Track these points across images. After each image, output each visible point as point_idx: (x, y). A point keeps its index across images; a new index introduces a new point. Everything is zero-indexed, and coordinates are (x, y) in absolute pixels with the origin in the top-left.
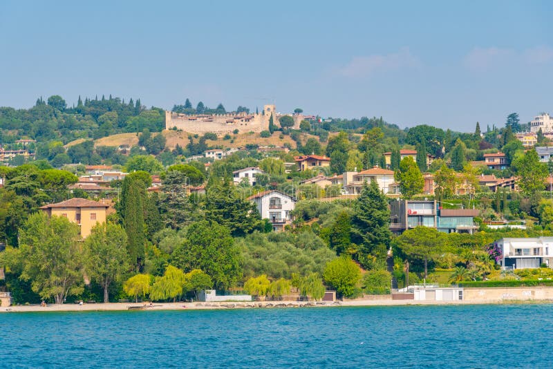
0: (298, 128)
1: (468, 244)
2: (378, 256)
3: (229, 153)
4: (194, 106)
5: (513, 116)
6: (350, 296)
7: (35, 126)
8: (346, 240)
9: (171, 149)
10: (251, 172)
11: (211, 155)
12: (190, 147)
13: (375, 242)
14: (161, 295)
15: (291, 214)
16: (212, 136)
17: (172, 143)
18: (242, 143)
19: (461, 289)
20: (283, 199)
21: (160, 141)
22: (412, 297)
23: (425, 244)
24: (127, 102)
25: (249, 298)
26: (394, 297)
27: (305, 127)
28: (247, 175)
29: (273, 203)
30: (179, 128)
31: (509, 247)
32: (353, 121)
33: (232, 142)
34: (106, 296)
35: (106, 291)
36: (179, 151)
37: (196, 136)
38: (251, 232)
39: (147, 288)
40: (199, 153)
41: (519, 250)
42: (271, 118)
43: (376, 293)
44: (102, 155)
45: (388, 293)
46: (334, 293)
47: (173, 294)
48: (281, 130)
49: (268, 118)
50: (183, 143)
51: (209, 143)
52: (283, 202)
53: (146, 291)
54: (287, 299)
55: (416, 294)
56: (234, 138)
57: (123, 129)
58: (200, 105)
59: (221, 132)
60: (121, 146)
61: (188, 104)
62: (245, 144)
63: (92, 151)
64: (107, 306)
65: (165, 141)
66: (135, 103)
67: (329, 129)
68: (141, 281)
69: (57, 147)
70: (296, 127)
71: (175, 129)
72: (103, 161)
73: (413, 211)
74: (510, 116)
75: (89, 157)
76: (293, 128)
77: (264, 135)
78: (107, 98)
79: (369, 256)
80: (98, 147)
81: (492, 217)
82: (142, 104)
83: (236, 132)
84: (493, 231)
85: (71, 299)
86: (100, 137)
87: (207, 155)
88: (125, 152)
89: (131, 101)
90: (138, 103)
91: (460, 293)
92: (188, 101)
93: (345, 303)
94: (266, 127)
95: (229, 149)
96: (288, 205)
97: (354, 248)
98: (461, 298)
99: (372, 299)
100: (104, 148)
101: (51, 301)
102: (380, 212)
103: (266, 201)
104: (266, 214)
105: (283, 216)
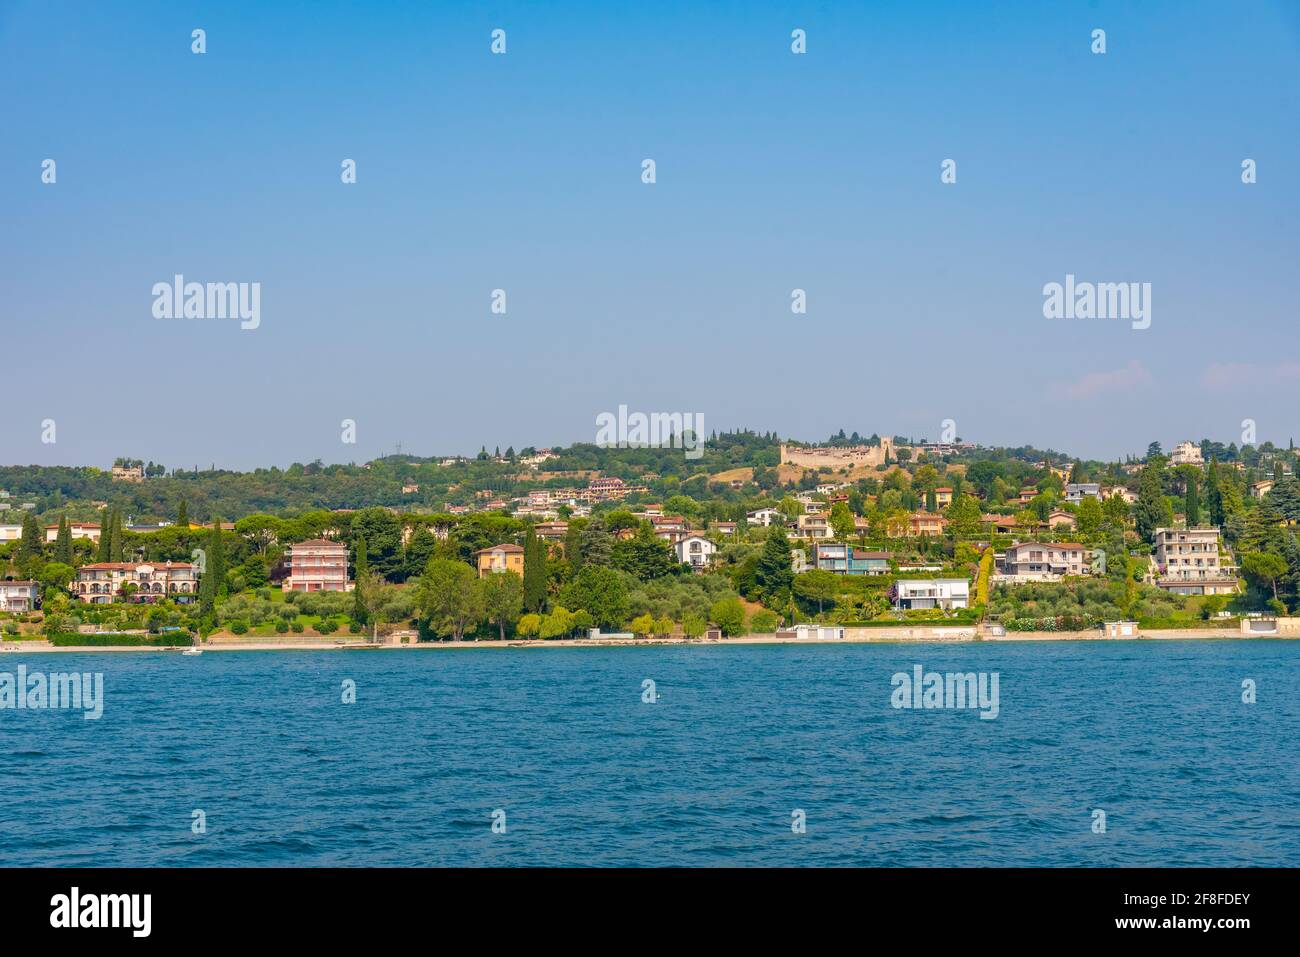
0: (917, 461)
1: (873, 586)
2: (779, 597)
3: (841, 487)
4: (849, 436)
5: (1155, 445)
6: (735, 635)
7: (660, 462)
8: (751, 581)
9: (784, 484)
10: (767, 513)
11: (823, 490)
12: (802, 481)
13: (776, 583)
14: (548, 634)
15: (711, 557)
16: (826, 470)
17: (784, 478)
18: (855, 477)
19: (842, 628)
20: (703, 543)
21: (774, 477)
22: (794, 635)
23: (817, 585)
24: (763, 435)
25: (631, 635)
26: (778, 636)
27: (922, 460)
28: (763, 516)
29: (694, 546)
30: (794, 462)
31: (904, 589)
32: (1009, 449)
33: (847, 476)
34: (502, 634)
35: (502, 630)
36: (791, 486)
37: (811, 471)
38: (664, 574)
39: (536, 626)
40: (812, 488)
41: (912, 592)
42: (887, 451)
43: (760, 631)
44: (714, 491)
45: (772, 631)
46: (720, 632)
47: (558, 632)
48: (898, 463)
49: (885, 451)
50: (796, 478)
51: (823, 477)
52: (703, 547)
53: (535, 629)
54: (674, 637)
55: (798, 632)
56: (850, 472)
57: (750, 463)
58: (855, 435)
59: (836, 466)
60: (734, 482)
61: (842, 434)
62: (858, 477)
63: (705, 487)
64: (504, 643)
65: (778, 476)
66: (771, 436)
67: (948, 462)
68: (531, 621)
69: (672, 483)
70: (914, 460)
71: (790, 463)
72: (715, 497)
73: (825, 554)
74: (1151, 445)
75: (702, 492)
76: (911, 461)
77: (879, 468)
78: (742, 431)
79: (771, 597)
80: (711, 483)
81: (913, 559)
82: (778, 436)
83: (852, 466)
84: (902, 572)
85: (469, 637)
86: (717, 472)
87: (819, 490)
88: (737, 487)
89: (768, 434)
90: (775, 435)
91: (841, 632)
92: (841, 431)
93: (731, 641)
94: (882, 460)
95: (842, 484)
96: (707, 548)
97: (758, 590)
98: (842, 637)
99: (756, 637)
100: (717, 483)
101: (448, 638)
102: (783, 556)
103: (687, 545)
104: (687, 557)
105: (703, 559)
